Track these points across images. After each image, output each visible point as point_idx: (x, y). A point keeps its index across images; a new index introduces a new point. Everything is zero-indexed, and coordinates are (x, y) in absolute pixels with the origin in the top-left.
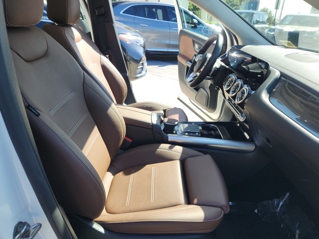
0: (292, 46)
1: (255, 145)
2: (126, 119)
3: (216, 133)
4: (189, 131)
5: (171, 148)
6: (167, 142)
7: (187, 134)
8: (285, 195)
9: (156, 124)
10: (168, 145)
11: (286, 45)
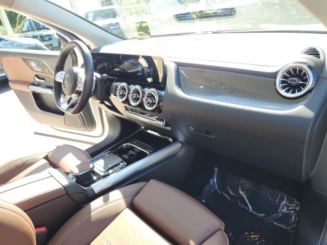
0: (145, 36)
1: (180, 142)
2: (21, 205)
3: (136, 152)
4: (110, 166)
5: (106, 201)
6: (96, 196)
7: (111, 171)
8: (214, 171)
9: (69, 184)
10: (101, 199)
11: (139, 37)
